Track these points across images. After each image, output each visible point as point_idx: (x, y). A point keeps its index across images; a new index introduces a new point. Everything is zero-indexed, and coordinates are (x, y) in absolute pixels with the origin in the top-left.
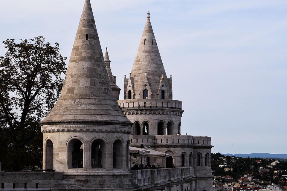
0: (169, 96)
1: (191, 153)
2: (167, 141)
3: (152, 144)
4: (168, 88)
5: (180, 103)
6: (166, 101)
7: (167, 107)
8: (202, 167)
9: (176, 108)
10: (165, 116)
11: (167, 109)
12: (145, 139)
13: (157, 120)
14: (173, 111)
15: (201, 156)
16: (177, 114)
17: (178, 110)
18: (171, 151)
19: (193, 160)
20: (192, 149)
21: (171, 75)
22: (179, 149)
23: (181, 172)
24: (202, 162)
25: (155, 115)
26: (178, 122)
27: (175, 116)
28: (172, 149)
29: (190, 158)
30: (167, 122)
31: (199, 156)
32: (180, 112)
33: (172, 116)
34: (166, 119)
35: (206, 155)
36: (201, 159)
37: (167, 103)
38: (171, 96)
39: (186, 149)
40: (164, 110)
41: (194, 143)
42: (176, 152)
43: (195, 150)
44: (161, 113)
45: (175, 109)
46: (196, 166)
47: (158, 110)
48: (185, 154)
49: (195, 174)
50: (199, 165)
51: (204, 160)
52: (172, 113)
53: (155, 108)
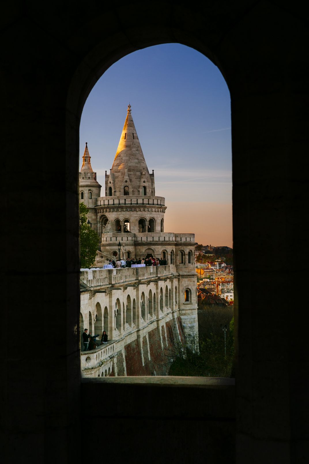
0: (151, 192)
1: (173, 250)
2: (147, 239)
3: (132, 242)
4: (150, 184)
5: (163, 199)
6: (147, 198)
7: (149, 204)
8: (185, 264)
9: (158, 204)
10: (146, 213)
11: (148, 205)
12: (124, 237)
13: (137, 218)
14: (155, 207)
15: (183, 253)
16: (159, 210)
17: (160, 206)
18: (151, 249)
19: (174, 258)
20: (174, 247)
21: (153, 170)
22: (160, 247)
23: (156, 271)
24: (185, 260)
25: (135, 213)
26: (160, 219)
27: (157, 213)
28: (153, 247)
29: (171, 256)
30: (148, 219)
31: (183, 254)
32: (162, 208)
33: (154, 213)
34: (148, 216)
35: (189, 253)
36: (184, 257)
37: (149, 199)
38: (153, 192)
39: (167, 246)
40: (145, 207)
41: (177, 240)
42: (157, 250)
43: (177, 247)
44: (142, 209)
45: (157, 206)
46: (178, 264)
47: (139, 207)
48: (166, 252)
49: (177, 272)
50: (182, 263)
51: (187, 257)
52: (154, 209)
53: (136, 205)
